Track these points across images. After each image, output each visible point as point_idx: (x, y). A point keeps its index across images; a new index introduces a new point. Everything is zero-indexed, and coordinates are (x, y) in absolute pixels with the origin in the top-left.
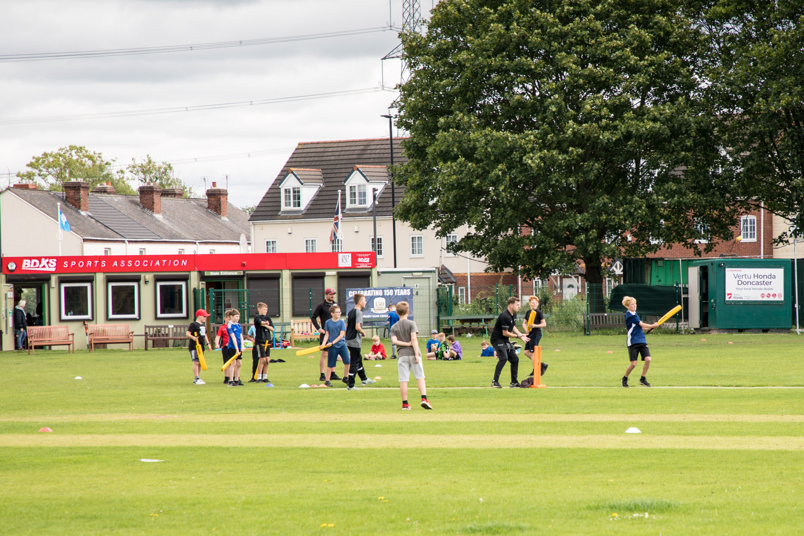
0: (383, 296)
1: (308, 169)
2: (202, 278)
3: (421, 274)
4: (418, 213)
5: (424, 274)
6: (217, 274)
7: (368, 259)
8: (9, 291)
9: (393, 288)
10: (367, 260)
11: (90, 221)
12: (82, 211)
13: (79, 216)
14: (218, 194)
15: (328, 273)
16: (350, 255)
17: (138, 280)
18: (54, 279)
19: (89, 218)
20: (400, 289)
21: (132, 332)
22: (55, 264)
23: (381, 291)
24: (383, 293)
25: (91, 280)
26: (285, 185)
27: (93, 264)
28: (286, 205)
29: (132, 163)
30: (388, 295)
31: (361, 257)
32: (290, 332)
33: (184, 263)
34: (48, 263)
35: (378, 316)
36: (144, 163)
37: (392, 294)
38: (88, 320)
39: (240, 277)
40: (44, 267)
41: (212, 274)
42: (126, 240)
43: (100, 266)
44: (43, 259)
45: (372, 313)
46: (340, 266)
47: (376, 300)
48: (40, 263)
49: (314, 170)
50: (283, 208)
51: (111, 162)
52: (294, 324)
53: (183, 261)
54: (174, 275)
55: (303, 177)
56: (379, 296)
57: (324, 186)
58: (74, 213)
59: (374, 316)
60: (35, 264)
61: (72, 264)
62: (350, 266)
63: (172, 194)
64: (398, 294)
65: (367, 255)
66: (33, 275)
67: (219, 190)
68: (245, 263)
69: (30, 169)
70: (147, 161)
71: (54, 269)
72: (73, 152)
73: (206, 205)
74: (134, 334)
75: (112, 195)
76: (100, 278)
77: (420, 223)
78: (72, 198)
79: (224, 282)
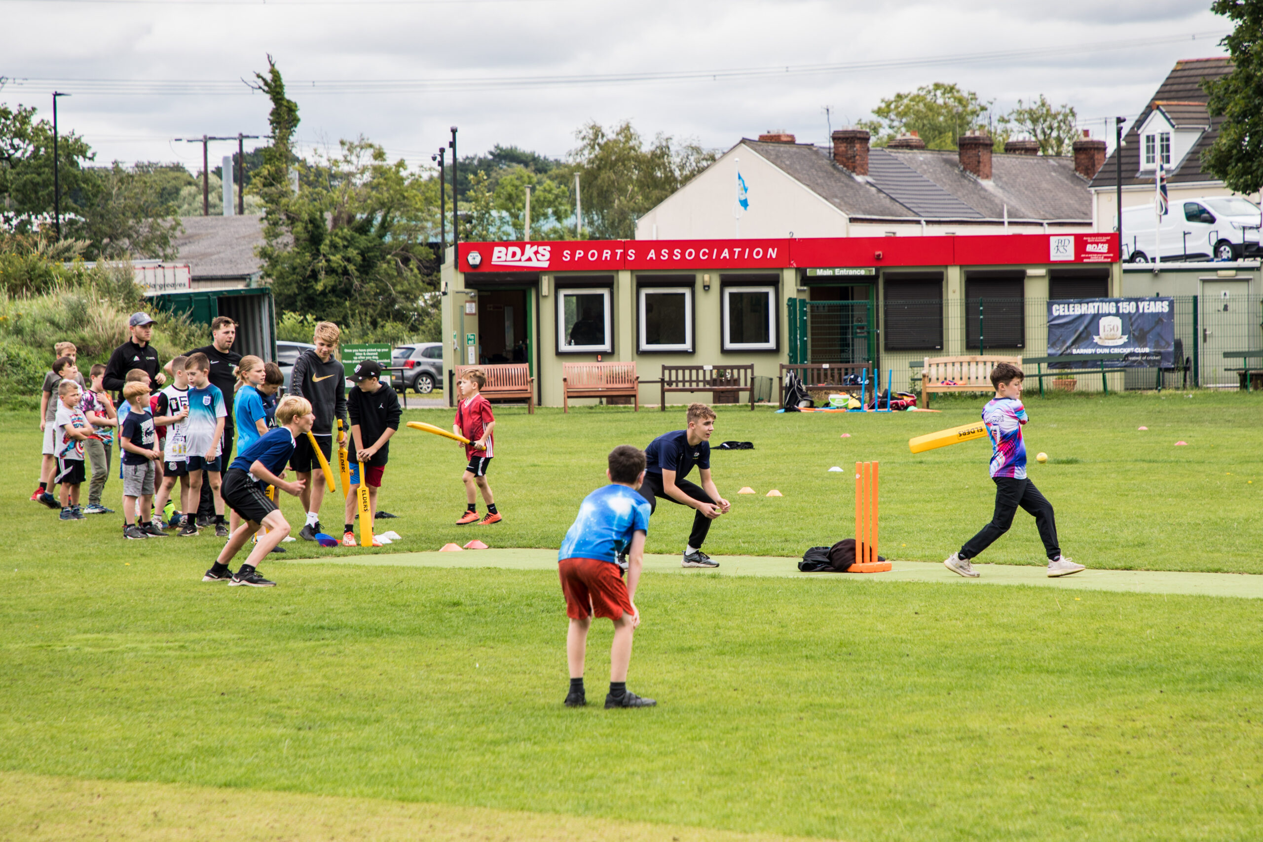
0: (1117, 314)
1: (1186, 103)
2: (805, 280)
3: (1233, 273)
4: (1244, 163)
5: (1239, 273)
6: (828, 272)
7: (1106, 246)
8: (467, 302)
9: (1137, 300)
10: (1104, 248)
11: (868, 191)
12: (858, 174)
13: (851, 183)
14: (1091, 149)
15: (1031, 272)
16: (1072, 239)
17: (690, 283)
18: (546, 284)
19: (868, 186)
20: (1150, 301)
21: (638, 378)
22: (548, 256)
23: (1114, 304)
24: (1118, 308)
25: (609, 283)
26: (1148, 128)
27: (614, 255)
28: (1148, 161)
29: (1017, 107)
30: (1126, 311)
31: (1092, 243)
32: (920, 380)
33: (772, 253)
34: (536, 253)
35: (1107, 351)
36: (1034, 107)
37: (1133, 311)
38: (604, 354)
39: (869, 281)
40: (529, 259)
41: (820, 272)
42: (922, 219)
43: (625, 258)
44: (528, 246)
45: (1097, 346)
46: (1052, 259)
47: (1103, 322)
48: (523, 254)
49: (1197, 103)
50: (1144, 166)
51: (988, 106)
52: (930, 365)
53: (770, 250)
54: (754, 275)
55: (1175, 115)
56: (1109, 314)
57: (1210, 130)
58: (844, 179)
59: (1099, 351)
60: (514, 254)
61: (577, 256)
62: (1072, 258)
63: (1022, 149)
64: (1146, 311)
65: (1104, 239)
66: (510, 275)
67: (1093, 142)
68: (880, 252)
69: (875, 118)
70: (1039, 103)
71: (546, 264)
72: (939, 93)
73: (1072, 165)
74: (640, 380)
75: (915, 151)
76: (625, 280)
77: (1246, 181)
78: (842, 156)
79: (852, 288)
